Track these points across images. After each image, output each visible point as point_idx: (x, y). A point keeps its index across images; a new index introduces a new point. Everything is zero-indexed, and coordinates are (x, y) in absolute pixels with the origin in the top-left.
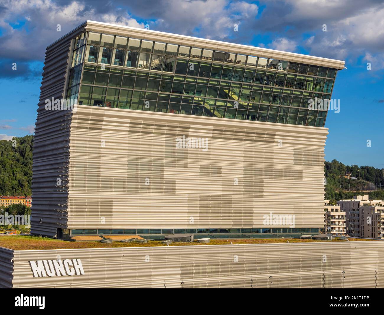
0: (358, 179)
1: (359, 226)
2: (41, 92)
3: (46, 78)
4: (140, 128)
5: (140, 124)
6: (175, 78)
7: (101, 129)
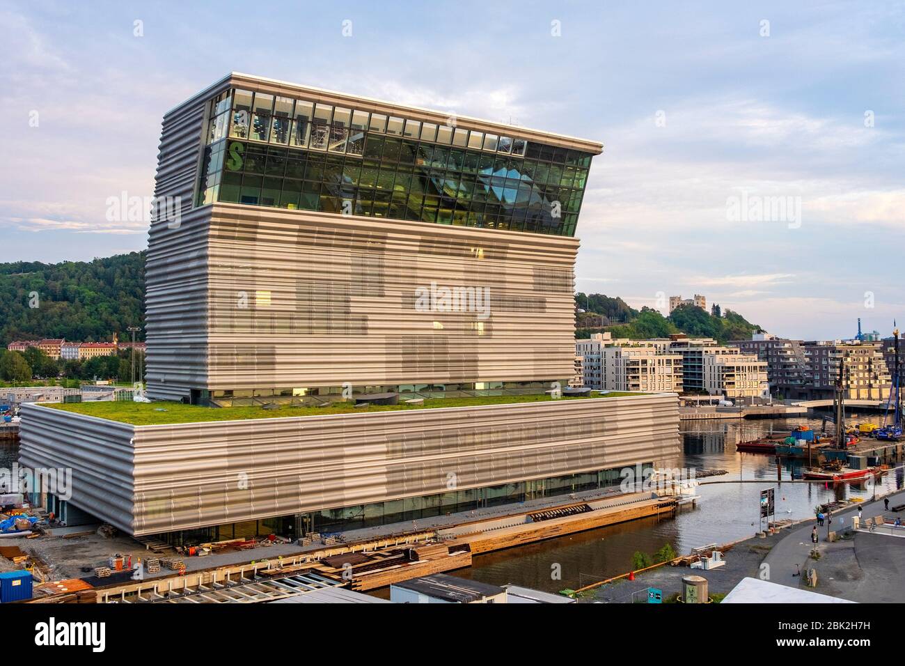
0: (586, 312)
1: (599, 375)
2: (156, 184)
3: (164, 162)
4: (313, 237)
5: (313, 232)
6: (364, 164)
7: (254, 239)
